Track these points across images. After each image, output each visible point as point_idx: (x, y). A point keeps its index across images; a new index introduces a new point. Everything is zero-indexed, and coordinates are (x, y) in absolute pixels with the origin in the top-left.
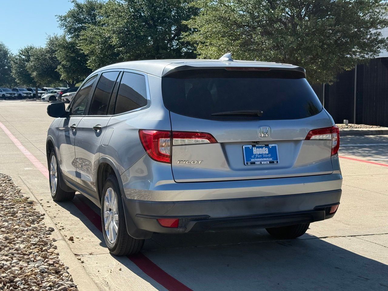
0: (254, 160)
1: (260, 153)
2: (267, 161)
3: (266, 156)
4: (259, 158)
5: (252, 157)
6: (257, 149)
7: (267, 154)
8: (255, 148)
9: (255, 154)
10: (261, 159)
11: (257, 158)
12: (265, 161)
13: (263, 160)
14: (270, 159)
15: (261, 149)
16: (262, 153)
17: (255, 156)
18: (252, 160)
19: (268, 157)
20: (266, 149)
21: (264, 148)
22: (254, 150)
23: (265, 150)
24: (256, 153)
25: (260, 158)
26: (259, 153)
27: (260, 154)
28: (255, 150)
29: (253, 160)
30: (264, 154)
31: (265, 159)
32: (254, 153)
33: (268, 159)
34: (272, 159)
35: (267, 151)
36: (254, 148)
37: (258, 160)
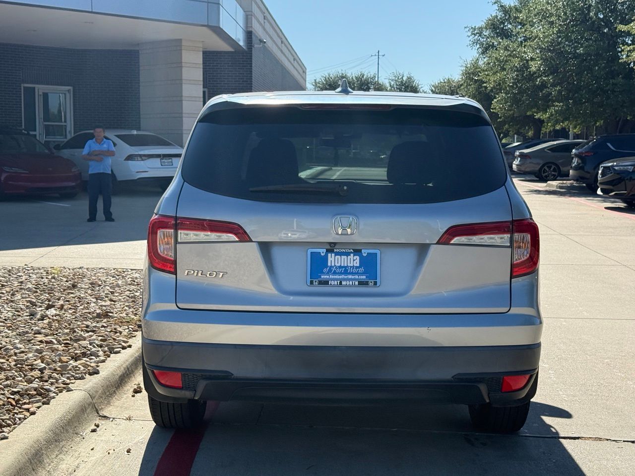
0: (328, 277)
1: (342, 265)
2: (355, 279)
3: (354, 270)
4: (338, 273)
5: (325, 270)
6: (337, 257)
7: (357, 267)
8: (333, 255)
9: (331, 266)
10: (342, 277)
11: (335, 273)
12: (349, 280)
13: (345, 277)
14: (362, 277)
15: (345, 257)
16: (346, 265)
17: (330, 270)
18: (322, 277)
19: (357, 273)
20: (355, 257)
21: (352, 255)
22: (329, 259)
23: (354, 260)
24: (333, 265)
25: (340, 274)
26: (339, 265)
27: (340, 267)
28: (333, 259)
29: (325, 277)
30: (351, 267)
31: (350, 277)
32: (329, 264)
33: (357, 277)
34: (364, 277)
35: (358, 261)
36: (329, 255)
37: (337, 277)
